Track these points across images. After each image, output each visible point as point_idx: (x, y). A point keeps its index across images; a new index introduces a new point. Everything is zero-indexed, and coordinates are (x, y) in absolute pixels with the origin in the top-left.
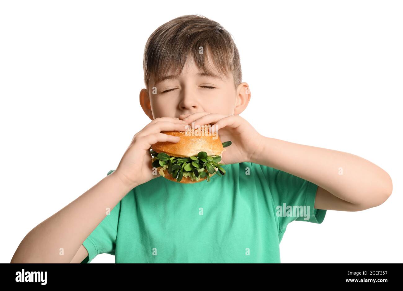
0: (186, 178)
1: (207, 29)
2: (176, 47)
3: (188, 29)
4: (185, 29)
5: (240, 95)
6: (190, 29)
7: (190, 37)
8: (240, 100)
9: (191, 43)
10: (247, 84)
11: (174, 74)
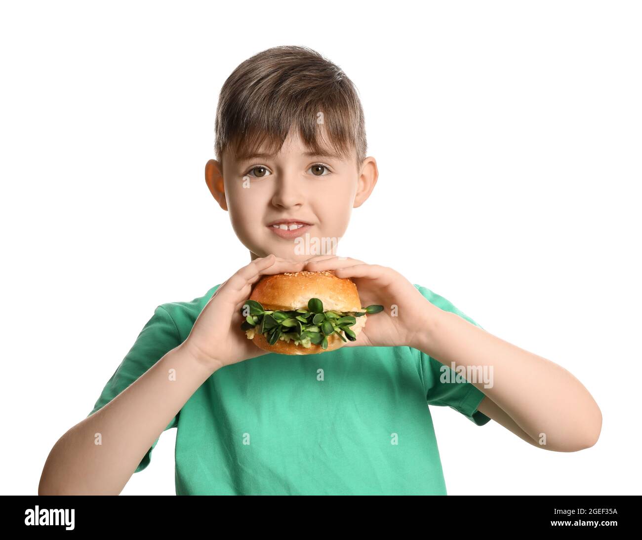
0: (288, 342)
1: (322, 83)
2: (273, 111)
3: (292, 83)
4: (288, 82)
5: (362, 176)
6: (295, 82)
7: (296, 97)
8: (362, 183)
9: (297, 106)
10: (374, 159)
11: (268, 152)
